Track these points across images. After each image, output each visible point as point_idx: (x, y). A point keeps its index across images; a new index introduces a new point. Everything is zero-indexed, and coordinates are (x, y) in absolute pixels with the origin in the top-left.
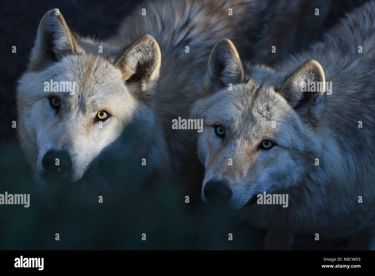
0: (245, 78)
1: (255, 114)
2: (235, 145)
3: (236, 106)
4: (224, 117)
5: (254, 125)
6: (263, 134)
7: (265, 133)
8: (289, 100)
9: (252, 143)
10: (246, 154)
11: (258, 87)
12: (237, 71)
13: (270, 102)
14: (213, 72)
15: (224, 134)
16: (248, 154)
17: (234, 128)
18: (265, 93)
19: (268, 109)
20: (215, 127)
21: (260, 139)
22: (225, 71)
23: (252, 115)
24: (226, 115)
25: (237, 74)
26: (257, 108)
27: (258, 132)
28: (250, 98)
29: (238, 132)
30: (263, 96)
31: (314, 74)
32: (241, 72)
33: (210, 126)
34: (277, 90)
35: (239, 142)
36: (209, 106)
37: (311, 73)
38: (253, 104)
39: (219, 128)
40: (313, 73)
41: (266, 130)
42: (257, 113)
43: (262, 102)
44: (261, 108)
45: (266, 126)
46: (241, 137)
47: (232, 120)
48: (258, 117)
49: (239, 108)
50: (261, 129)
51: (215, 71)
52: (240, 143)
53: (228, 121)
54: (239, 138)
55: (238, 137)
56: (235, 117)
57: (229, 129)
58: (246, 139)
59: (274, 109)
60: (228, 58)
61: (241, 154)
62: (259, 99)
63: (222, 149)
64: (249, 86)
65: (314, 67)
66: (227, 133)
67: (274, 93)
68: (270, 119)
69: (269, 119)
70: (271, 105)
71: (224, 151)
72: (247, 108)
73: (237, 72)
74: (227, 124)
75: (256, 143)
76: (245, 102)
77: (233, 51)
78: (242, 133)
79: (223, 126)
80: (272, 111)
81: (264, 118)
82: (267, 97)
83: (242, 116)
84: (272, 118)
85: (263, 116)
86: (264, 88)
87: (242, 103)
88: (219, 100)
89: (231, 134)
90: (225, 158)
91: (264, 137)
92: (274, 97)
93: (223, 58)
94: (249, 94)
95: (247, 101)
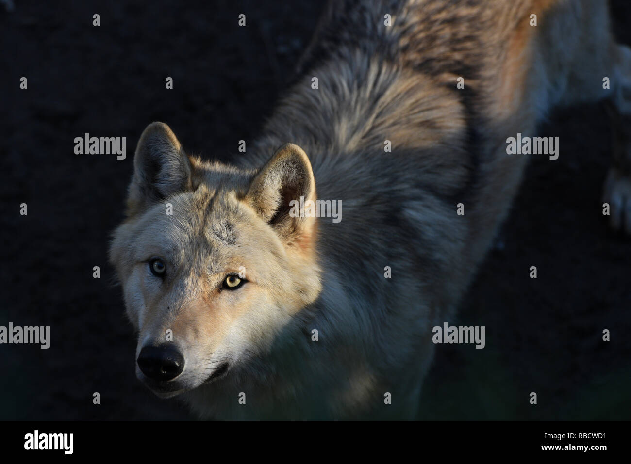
0: (193, 183)
1: (210, 236)
2: (183, 287)
3: (181, 227)
4: (163, 246)
5: (209, 254)
6: (226, 267)
7: (228, 264)
8: (260, 209)
9: (210, 281)
10: (201, 299)
11: (212, 195)
12: (181, 171)
13: (231, 215)
14: (143, 176)
15: (165, 271)
16: (204, 299)
17: (179, 260)
18: (222, 203)
19: (229, 226)
20: (151, 262)
21: (221, 274)
22: (161, 173)
23: (205, 239)
24: (166, 242)
25: (180, 177)
26: (213, 228)
27: (217, 263)
28: (201, 214)
29: (187, 267)
30: (220, 209)
31: (295, 166)
32: (186, 173)
33: (142, 262)
34: (240, 197)
35: (188, 281)
36: (138, 232)
37: (291, 165)
38: (205, 222)
39: (156, 265)
40: (293, 164)
41: (228, 259)
42: (213, 235)
43: (218, 218)
44: (218, 227)
45: (228, 253)
46: (192, 274)
47: (176, 249)
48: (215, 241)
49: (185, 230)
50: (221, 258)
51: (145, 174)
52: (190, 283)
53: (168, 252)
54: (189, 275)
55: (187, 274)
56: (179, 245)
57: (171, 263)
58: (200, 276)
59: (239, 226)
60: (165, 152)
61: (194, 299)
62: (214, 213)
63: (164, 296)
64: (198, 195)
65: (294, 154)
66: (170, 270)
67: (236, 201)
68: (234, 243)
69: (232, 242)
70: (232, 220)
71: (166, 298)
72: (198, 228)
73: (181, 174)
74: (168, 257)
75: (215, 280)
76: (194, 220)
77: (172, 140)
78: (192, 268)
79: (162, 259)
80: (235, 229)
81: (225, 242)
82: (227, 208)
83: (191, 243)
84: (238, 240)
85: (223, 239)
86: (220, 197)
87: (190, 223)
88: (154, 220)
89: (174, 272)
90: (168, 308)
91: (227, 270)
92: (237, 208)
93: (157, 153)
94: (199, 207)
95: (197, 218)
